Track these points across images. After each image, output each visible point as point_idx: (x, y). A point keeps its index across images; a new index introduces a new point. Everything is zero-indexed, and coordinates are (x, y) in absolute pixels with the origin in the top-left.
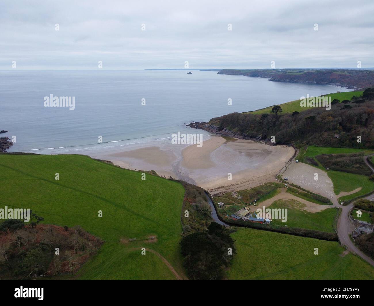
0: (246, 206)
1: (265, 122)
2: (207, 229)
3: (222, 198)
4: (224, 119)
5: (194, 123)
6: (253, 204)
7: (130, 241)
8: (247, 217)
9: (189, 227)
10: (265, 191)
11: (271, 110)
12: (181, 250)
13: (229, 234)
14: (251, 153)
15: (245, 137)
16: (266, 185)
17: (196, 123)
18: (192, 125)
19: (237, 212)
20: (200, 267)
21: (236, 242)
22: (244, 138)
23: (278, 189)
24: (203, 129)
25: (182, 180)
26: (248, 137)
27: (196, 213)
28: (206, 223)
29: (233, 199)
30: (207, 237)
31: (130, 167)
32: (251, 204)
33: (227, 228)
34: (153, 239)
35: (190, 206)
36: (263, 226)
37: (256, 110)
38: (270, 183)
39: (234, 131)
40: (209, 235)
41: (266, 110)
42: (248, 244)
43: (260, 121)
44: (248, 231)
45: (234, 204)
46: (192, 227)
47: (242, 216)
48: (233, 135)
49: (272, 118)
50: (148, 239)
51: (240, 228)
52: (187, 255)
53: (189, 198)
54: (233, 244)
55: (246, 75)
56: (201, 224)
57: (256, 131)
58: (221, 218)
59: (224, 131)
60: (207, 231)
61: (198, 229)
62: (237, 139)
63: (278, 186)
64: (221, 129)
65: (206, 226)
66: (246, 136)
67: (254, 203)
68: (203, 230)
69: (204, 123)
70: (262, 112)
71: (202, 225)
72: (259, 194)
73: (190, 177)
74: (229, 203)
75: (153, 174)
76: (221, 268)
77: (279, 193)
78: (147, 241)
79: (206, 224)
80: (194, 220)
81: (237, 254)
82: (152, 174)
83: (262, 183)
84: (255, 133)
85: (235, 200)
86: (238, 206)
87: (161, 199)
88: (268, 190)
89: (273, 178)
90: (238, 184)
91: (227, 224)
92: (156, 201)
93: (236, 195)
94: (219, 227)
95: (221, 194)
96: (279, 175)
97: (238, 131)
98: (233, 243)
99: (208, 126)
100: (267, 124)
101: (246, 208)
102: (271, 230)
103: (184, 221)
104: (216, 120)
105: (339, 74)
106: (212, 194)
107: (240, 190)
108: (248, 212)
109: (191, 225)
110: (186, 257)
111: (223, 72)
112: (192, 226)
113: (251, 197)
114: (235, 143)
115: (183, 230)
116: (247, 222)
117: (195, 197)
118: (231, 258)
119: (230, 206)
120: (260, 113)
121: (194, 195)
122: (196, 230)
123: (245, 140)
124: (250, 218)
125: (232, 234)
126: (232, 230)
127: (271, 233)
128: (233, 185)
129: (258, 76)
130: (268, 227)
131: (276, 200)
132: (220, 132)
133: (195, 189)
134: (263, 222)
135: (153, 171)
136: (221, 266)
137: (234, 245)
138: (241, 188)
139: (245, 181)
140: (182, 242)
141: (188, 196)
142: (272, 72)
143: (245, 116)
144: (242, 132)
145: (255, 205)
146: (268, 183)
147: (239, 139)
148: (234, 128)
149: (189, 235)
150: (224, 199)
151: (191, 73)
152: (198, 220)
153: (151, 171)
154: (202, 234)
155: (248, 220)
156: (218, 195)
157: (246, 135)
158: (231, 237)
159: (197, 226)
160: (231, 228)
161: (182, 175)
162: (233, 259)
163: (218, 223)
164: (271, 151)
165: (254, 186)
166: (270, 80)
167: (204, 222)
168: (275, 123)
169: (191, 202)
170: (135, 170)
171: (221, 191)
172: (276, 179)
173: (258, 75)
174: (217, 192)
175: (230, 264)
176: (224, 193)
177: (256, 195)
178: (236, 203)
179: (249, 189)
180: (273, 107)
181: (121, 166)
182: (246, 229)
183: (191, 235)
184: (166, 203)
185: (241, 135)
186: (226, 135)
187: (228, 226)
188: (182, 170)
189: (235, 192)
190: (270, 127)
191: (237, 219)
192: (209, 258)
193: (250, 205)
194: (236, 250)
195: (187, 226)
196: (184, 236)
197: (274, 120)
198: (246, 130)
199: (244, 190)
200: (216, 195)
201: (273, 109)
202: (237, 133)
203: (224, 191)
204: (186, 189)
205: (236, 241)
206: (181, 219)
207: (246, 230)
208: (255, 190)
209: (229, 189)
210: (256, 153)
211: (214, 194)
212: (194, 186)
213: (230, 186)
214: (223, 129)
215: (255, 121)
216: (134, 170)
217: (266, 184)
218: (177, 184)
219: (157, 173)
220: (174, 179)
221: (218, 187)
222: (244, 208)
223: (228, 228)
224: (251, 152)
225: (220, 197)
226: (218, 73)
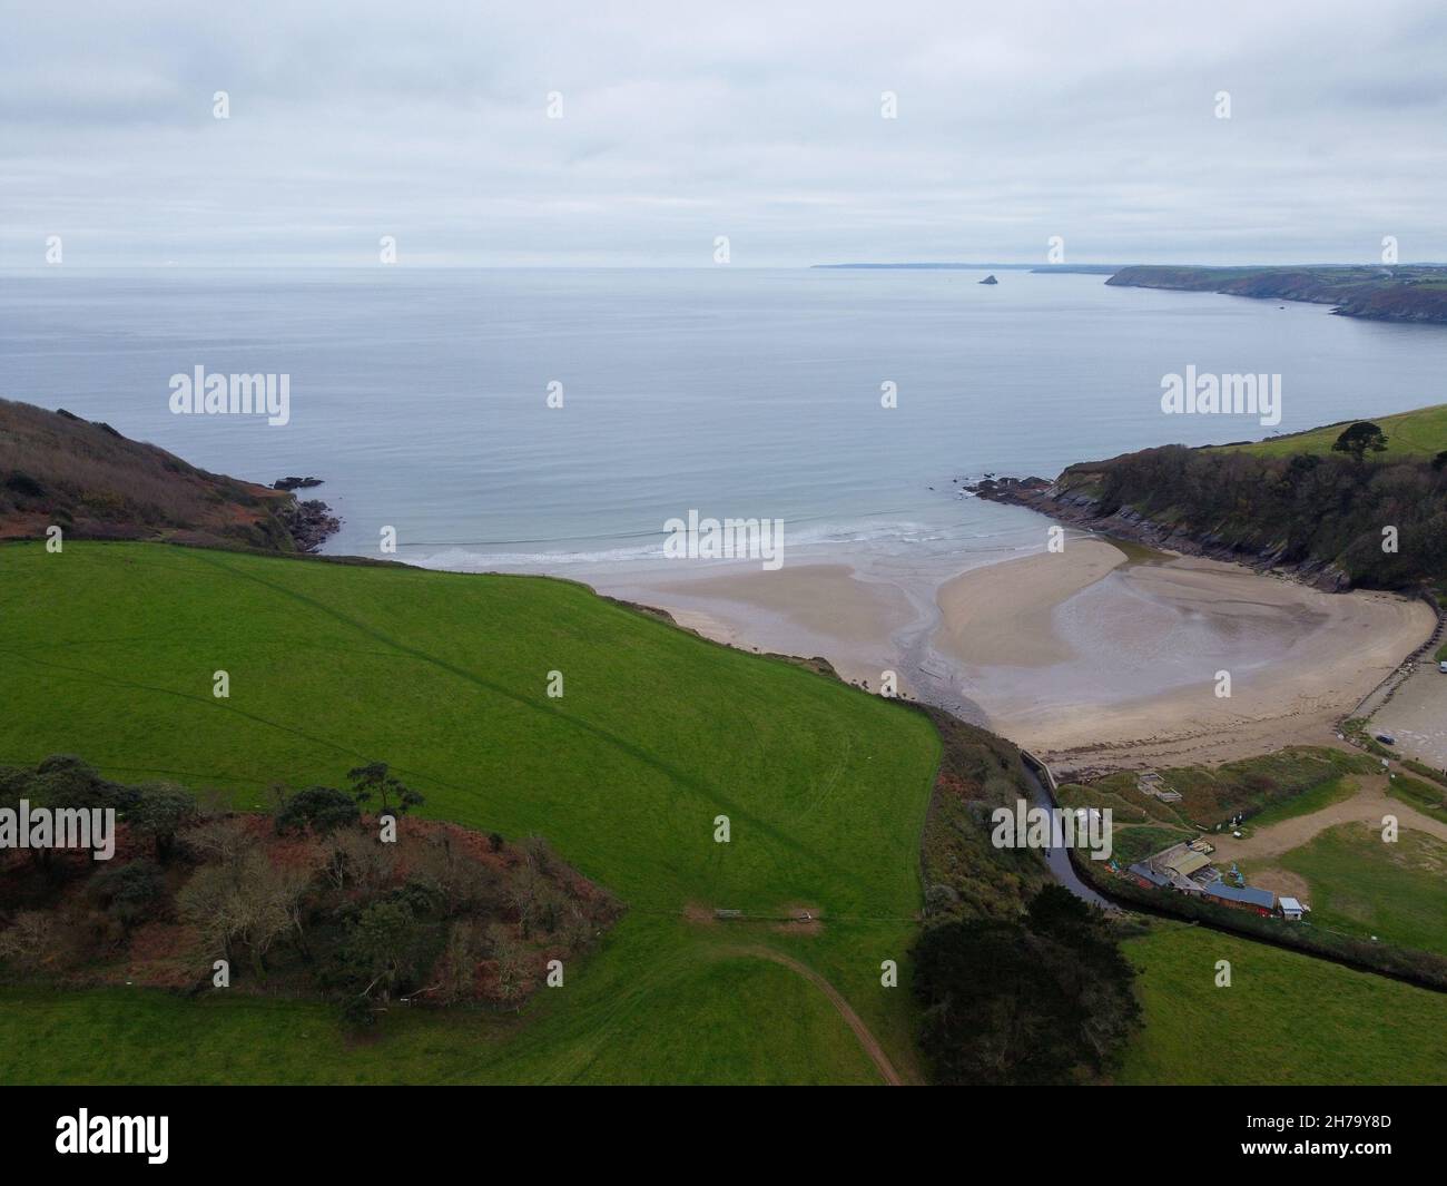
0: (1199, 836)
1: (1304, 489)
2: (1023, 911)
3: (1096, 791)
4: (1123, 468)
5: (995, 479)
6: (1226, 829)
7: (721, 919)
8: (1199, 881)
9: (951, 893)
10: (1284, 780)
11: (1334, 438)
12: (913, 978)
13: (1114, 940)
14: (1232, 616)
15: (1208, 549)
16: (1293, 755)
17: (1004, 480)
18: (987, 490)
19: (1157, 856)
20: (987, 1057)
21: (1141, 980)
22: (1202, 554)
23: (1346, 776)
24: (1032, 506)
25: (934, 704)
26: (1225, 548)
27: (981, 841)
28: (1022, 886)
29: (1141, 800)
30: (1022, 941)
31: (733, 637)
32: (1219, 827)
33: (1107, 916)
34: (805, 921)
35: (961, 811)
36: (1267, 929)
37: (1267, 440)
38: (1311, 749)
39: (1162, 521)
40: (1029, 935)
41: (1309, 440)
42: (1199, 992)
43: (1281, 485)
44: (1200, 938)
45: (1143, 821)
46: (962, 895)
47: (1175, 874)
48: (1156, 539)
49: (1338, 475)
50: (787, 920)
51: (1164, 921)
52: (937, 1002)
53: (956, 777)
54: (1128, 983)
55: (1231, 291)
56: (1000, 888)
57: (1259, 527)
58: (1087, 871)
59: (1120, 521)
60: (1023, 919)
61: (989, 905)
62: (1174, 553)
63: (1346, 766)
64: (1106, 509)
65: (1022, 897)
66: (1212, 546)
67: (1233, 825)
68: (1008, 913)
69: (1038, 481)
70: (1292, 447)
71: (1005, 890)
72: (1259, 791)
73: (968, 696)
74: (1125, 816)
75: (821, 670)
76: (1071, 1074)
77: (1350, 796)
78: (781, 927)
79: (1020, 889)
80: (973, 867)
81: (1144, 1026)
82: (816, 670)
83: (1275, 748)
84: (1256, 533)
85: (1152, 805)
86: (1161, 831)
87: (844, 769)
88: (1302, 780)
89: (1328, 728)
90: (1169, 742)
91: (1110, 902)
92: (825, 775)
93: (1156, 783)
94: (1073, 905)
95: (1089, 774)
96: (1353, 717)
97: (1179, 521)
98: (1129, 980)
99: (1054, 495)
100: (1311, 498)
101: (1197, 844)
102: (1306, 946)
103: (932, 866)
104: (1087, 473)
106: (1052, 770)
107: (1173, 765)
108: (1207, 860)
109: (959, 884)
110: (933, 1010)
111: (1127, 277)
112: (964, 889)
113: (1223, 800)
114: (1164, 571)
115: (924, 902)
116: (1197, 904)
117: (981, 778)
118: (1117, 1042)
119: (1128, 829)
120: (1283, 452)
121: (980, 770)
122: (977, 908)
123: (1207, 562)
124: (1213, 887)
125: (1129, 941)
126: (1128, 926)
127: (1303, 959)
128: (1145, 744)
129: (1285, 296)
130: (1292, 934)
131: (1332, 823)
132: (1102, 523)
133: (983, 746)
134: (1270, 911)
135: (822, 660)
136: (1075, 1065)
137: (1132, 989)
138: (1183, 757)
139: (1199, 729)
140: (918, 948)
141: (953, 771)
142: (1347, 280)
143: (1215, 462)
144: (1197, 528)
145: (1237, 834)
146: (1301, 748)
147: (1185, 553)
148: (1162, 510)
149: (948, 926)
150: (1104, 795)
151: (996, 283)
152: (990, 868)
153: (815, 659)
154: (1002, 926)
155: (1202, 895)
156: (1080, 779)
157: (1216, 538)
158: (1125, 955)
159: (984, 891)
160: (1128, 917)
161: (934, 682)
162: (1127, 1045)
163: (1073, 892)
164: (1326, 615)
165: (1237, 754)
166: (1339, 313)
167: (1011, 879)
168: (1347, 496)
169: (965, 795)
170: (754, 652)
171: (1094, 763)
172: (1341, 736)
173: (1282, 291)
174: (1077, 765)
175: (1110, 1065)
176: (1103, 773)
177: (1244, 792)
178: (1153, 820)
179: (1215, 765)
180: (1344, 429)
181: (703, 633)
182: (1195, 931)
183: (954, 924)
184: (864, 788)
185: (1193, 538)
186: (1125, 534)
187: (1110, 907)
188: (935, 665)
189: (1150, 771)
190: (1329, 511)
191: (1155, 884)
192: (1026, 1029)
193: (1213, 832)
194: (1141, 1011)
195: (943, 887)
196: (927, 927)
197: (1346, 482)
198: (1218, 518)
199: (1190, 769)
200: (1070, 777)
201: (1344, 437)
202: (1176, 532)
203: (1104, 763)
204: (949, 743)
205: (1142, 972)
206: (922, 856)
207: (1191, 932)
208: (1241, 772)
209: (1128, 756)
210: (1256, 618)
211: (1062, 773)
212: (981, 731)
213: (1131, 744)
214: (1114, 511)
215: (1259, 485)
216: (749, 649)
217: (1291, 751)
218: (913, 717)
219: (837, 670)
220: (903, 698)
221: (1081, 744)
222: (1189, 843)
223: (1114, 917)
224: (1234, 613)
225: (1087, 788)
226: (1106, 283)
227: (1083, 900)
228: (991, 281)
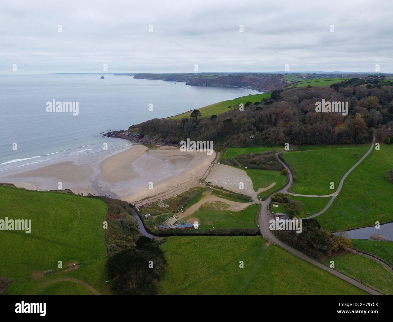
0: (174, 214)
1: (186, 127)
2: (135, 245)
3: (149, 209)
4: (144, 126)
5: (111, 132)
6: (180, 211)
7: (46, 274)
8: (176, 225)
9: (115, 245)
10: (191, 196)
11: (190, 114)
12: (108, 272)
13: (158, 246)
14: (175, 159)
15: (167, 144)
16: (192, 190)
17: (114, 132)
18: (110, 135)
19: (165, 221)
20: (131, 287)
21: (166, 253)
22: (166, 145)
23: (203, 192)
24: (122, 138)
25: (103, 195)
26: (170, 143)
27: (121, 230)
28: (134, 238)
29: (160, 209)
30: (135, 253)
31: (38, 188)
32: (178, 211)
33: (156, 240)
34: (74, 266)
35: (115, 223)
36: (192, 232)
37: (176, 116)
38: (195, 188)
39: (155, 138)
40: (137, 251)
41: (185, 115)
42: (179, 252)
43: (181, 126)
44: (178, 239)
45: (161, 214)
46: (118, 246)
47: (170, 225)
48: (154, 142)
49: (192, 123)
50: (68, 268)
51: (169, 237)
52: (115, 276)
53: (112, 214)
54: (163, 255)
55: (163, 79)
56: (128, 241)
57: (178, 137)
58: (149, 230)
59: (145, 139)
60: (135, 247)
61: (126, 246)
62: (159, 146)
63: (203, 190)
64: (141, 137)
65: (134, 242)
66: (168, 143)
67: (181, 210)
68: (131, 247)
69: (123, 131)
70: (182, 117)
71: (129, 241)
72: (185, 200)
73: (112, 191)
74: (156, 214)
75: (68, 192)
76: (152, 283)
77: (205, 197)
78: (66, 270)
79: (133, 239)
80: (120, 237)
81: (168, 265)
82: (66, 193)
83: (188, 189)
84: (177, 139)
85: (163, 209)
86: (166, 215)
87: (79, 219)
88: (194, 195)
89: (198, 182)
90: (164, 193)
91: (156, 236)
92: (74, 222)
93: (163, 204)
94: (147, 240)
95: (147, 205)
96: (203, 178)
97: (159, 138)
98: (163, 254)
99: (127, 134)
100: (188, 129)
101: (174, 216)
102: (200, 234)
103: (109, 240)
104: (135, 128)
105: (250, 78)
106: (137, 206)
107: (166, 198)
108: (177, 220)
109: (117, 243)
110: (114, 279)
111: (138, 76)
112: (118, 244)
113: (178, 204)
114: (157, 150)
115: (108, 250)
116: (175, 231)
117: (119, 213)
118: (162, 271)
119: (158, 217)
120: (180, 118)
121: (118, 211)
122: (123, 248)
123: (167, 147)
124: (179, 226)
125: (162, 245)
126: (161, 241)
127: (200, 237)
128: (159, 195)
129: (175, 80)
130: (197, 232)
131: (202, 204)
132: (141, 140)
133: (118, 204)
134: (192, 228)
135: (68, 189)
136: (153, 280)
137: (164, 256)
138: (167, 196)
139: (171, 188)
140: (108, 263)
141: (111, 213)
142: (188, 76)
143: (165, 122)
144: (164, 139)
145: (182, 211)
146: (193, 188)
147: (162, 145)
148: (155, 135)
149: (115, 255)
150: (151, 210)
151: (104, 78)
152: (125, 236)
153: (65, 189)
154: (130, 250)
155: (177, 229)
156: (144, 207)
157: (168, 141)
158: (161, 249)
159: (124, 243)
160: (161, 239)
161: (102, 189)
162: (165, 271)
163: (146, 236)
164: (194, 156)
165: (180, 192)
166: (188, 84)
167: (131, 237)
168: (195, 127)
169: (115, 218)
170: (45, 191)
171: (147, 202)
172: (201, 183)
173: (175, 79)
174: (143, 203)
175: (161, 277)
176: (150, 204)
177: (183, 201)
178: (163, 213)
179: (175, 196)
180: (192, 112)
181: (27, 188)
182: (176, 238)
183: (117, 254)
184: (86, 223)
185: (163, 141)
186: (147, 142)
187: (156, 237)
188: (102, 185)
189: (161, 201)
190: (192, 131)
191: (165, 229)
192: (140, 275)
193: (177, 212)
194: (167, 261)
195: (113, 245)
196: (110, 257)
197: (194, 124)
198: (167, 136)
199: (170, 198)
200: (142, 207)
201: (192, 114)
202: (159, 140)
203: (150, 202)
204: (109, 205)
205: (166, 251)
206: (106, 238)
207: (175, 238)
208: (181, 197)
209: (155, 198)
210: (179, 159)
211: (140, 206)
212: (117, 200)
213: (155, 195)
214: (143, 137)
215: (176, 127)
216: (43, 191)
217: (191, 189)
218: (97, 200)
219: (73, 191)
220: (94, 195)
221: (143, 198)
222: (172, 217)
223: (157, 240)
224: (174, 158)
225: (146, 209)
226: (134, 78)
227: (149, 238)
228: (103, 78)
